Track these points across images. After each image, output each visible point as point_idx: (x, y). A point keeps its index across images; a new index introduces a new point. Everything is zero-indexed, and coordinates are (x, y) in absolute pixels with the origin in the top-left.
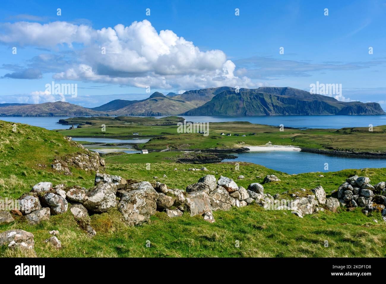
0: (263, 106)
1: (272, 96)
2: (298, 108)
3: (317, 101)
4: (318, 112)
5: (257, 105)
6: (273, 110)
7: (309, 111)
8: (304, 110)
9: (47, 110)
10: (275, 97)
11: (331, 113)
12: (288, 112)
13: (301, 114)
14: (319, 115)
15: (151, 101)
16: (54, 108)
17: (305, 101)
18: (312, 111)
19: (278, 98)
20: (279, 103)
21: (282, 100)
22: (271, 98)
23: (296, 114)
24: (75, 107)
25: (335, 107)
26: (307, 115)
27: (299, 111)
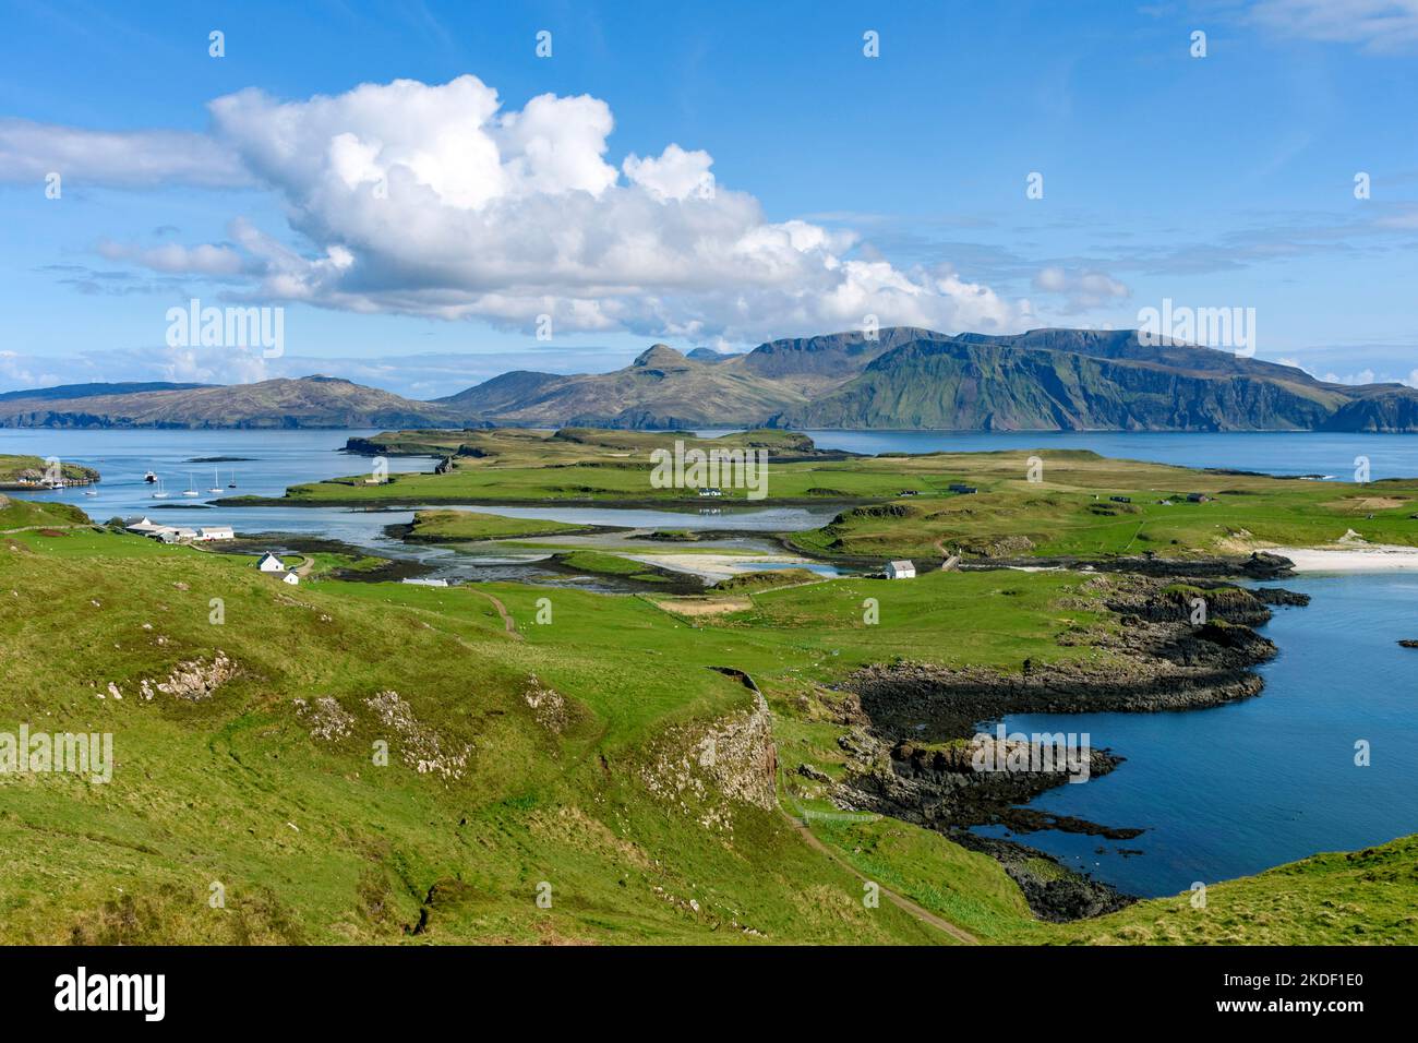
0: (1050, 397)
1: (1083, 363)
2: (1176, 403)
3: (1248, 380)
4: (1250, 419)
5: (1029, 393)
6: (1085, 410)
7: (1218, 417)
8: (1201, 414)
9: (275, 406)
10: (1093, 366)
11: (1300, 425)
12: (1141, 419)
13: (1188, 427)
14: (1256, 432)
15: (642, 376)
16: (298, 397)
17: (1203, 380)
18: (1231, 417)
19: (1105, 369)
20: (1108, 386)
21: (1121, 376)
22: (1077, 368)
23: (1171, 429)
24: (371, 397)
25: (1315, 404)
26: (1214, 428)
27: (1180, 416)
